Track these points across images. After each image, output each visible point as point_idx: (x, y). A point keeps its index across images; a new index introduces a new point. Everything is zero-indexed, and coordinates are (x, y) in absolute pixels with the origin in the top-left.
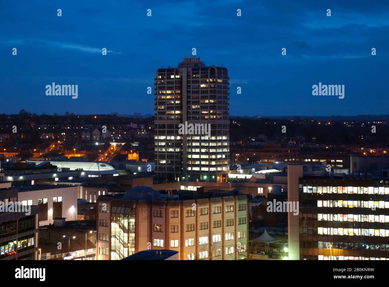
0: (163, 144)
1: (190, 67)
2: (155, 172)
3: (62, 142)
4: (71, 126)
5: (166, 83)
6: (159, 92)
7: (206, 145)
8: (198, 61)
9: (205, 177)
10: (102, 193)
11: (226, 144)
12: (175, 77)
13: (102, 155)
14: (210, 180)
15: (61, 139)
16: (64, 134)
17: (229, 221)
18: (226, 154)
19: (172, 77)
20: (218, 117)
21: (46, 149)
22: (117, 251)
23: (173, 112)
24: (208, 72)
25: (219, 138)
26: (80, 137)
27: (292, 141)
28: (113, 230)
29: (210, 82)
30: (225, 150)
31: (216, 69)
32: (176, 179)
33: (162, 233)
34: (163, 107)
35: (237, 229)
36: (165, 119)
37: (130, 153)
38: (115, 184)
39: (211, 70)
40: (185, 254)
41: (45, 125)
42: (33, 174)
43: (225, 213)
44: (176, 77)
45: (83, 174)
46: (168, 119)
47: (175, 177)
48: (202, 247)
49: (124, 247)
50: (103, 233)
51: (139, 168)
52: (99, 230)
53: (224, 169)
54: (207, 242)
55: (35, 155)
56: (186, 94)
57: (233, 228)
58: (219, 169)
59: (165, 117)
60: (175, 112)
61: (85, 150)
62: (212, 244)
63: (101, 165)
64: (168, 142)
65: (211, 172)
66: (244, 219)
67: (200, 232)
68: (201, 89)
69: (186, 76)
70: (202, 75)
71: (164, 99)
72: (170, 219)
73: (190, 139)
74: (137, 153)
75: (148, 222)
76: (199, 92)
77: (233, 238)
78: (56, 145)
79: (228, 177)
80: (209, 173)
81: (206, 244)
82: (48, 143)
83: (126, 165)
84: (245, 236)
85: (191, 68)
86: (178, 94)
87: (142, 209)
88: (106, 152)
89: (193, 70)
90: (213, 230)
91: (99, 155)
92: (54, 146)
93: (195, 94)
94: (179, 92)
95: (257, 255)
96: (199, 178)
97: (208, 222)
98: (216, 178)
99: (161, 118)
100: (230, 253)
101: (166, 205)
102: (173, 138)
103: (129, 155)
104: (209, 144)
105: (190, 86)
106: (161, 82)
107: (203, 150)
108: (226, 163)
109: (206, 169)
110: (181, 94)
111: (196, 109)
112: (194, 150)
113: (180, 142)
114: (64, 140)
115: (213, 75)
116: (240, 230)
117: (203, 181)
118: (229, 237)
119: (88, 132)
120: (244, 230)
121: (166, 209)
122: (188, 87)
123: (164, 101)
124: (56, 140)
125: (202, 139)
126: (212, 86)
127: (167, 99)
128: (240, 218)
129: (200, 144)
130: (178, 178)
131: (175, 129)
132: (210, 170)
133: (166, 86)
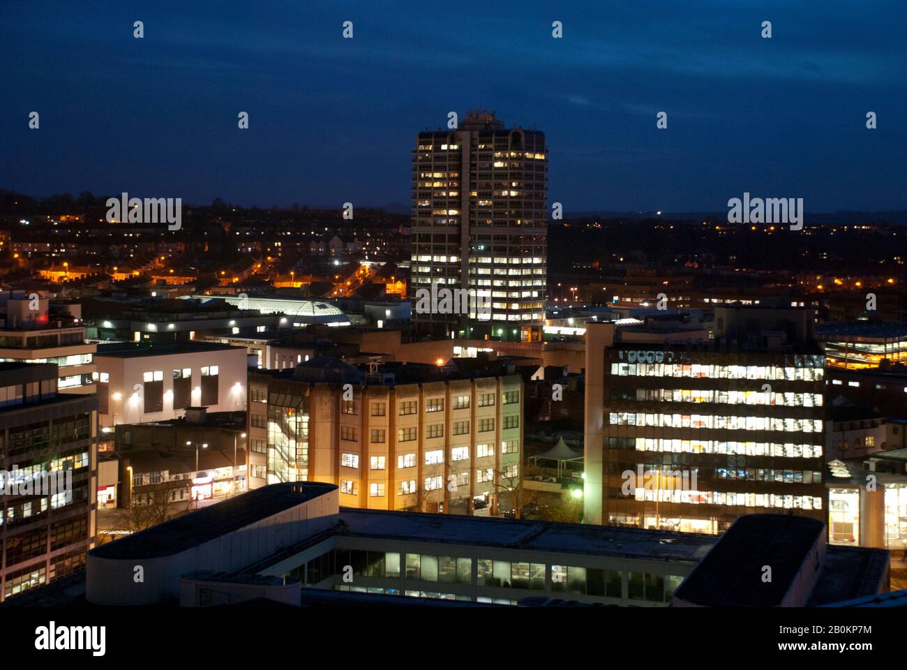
0: (427, 270)
1: (476, 130)
2: (411, 320)
3: (275, 259)
4: (293, 230)
5: (433, 159)
6: (420, 176)
7: (502, 273)
8: (491, 119)
9: (500, 332)
10: (303, 358)
11: (540, 272)
12: (448, 147)
13: (341, 284)
14: (509, 337)
15: (274, 253)
16: (279, 244)
17: (485, 423)
18: (539, 290)
19: (444, 147)
20: (526, 222)
21: (244, 272)
22: (277, 473)
23: (445, 212)
24: (507, 140)
25: (527, 261)
26: (308, 250)
27: (691, 262)
28: (271, 435)
29: (512, 158)
30: (538, 283)
31: (522, 134)
32: (448, 335)
33: (355, 443)
34: (427, 203)
35: (501, 436)
36: (430, 225)
37: (391, 282)
38: (329, 343)
39: (513, 135)
40: (396, 481)
41: (247, 229)
42: (193, 320)
43: (477, 407)
44: (452, 147)
45: (284, 321)
46: (436, 224)
47: (447, 330)
48: (431, 469)
49: (289, 466)
50: (257, 438)
51: (388, 313)
52: (251, 433)
53: (535, 316)
54: (441, 460)
55: (224, 282)
56: (468, 179)
57: (492, 435)
58: (526, 317)
59: (431, 221)
60: (448, 212)
61: (311, 276)
62: (451, 464)
63: (318, 306)
64: (435, 266)
65: (511, 322)
66: (515, 419)
67: (427, 443)
68: (495, 171)
69: (469, 147)
70: (497, 144)
71: (430, 188)
72: (370, 419)
73: (474, 261)
74: (403, 283)
75: (332, 422)
76: (491, 175)
77: (492, 453)
78: (263, 264)
79: (543, 332)
80: (508, 325)
81: (438, 464)
82: (249, 260)
83: (366, 306)
84: (515, 449)
85: (477, 132)
86: (454, 179)
87: (321, 399)
88: (349, 279)
89: (481, 135)
90: (453, 439)
91: (335, 284)
92: (259, 266)
93: (483, 179)
94: (456, 175)
95: (544, 483)
96: (489, 334)
97: (416, 428)
98: (519, 334)
99: (423, 222)
100: (485, 479)
101: (364, 394)
102: (443, 259)
103: (388, 286)
104: (508, 272)
105: (475, 165)
106: (424, 157)
107: (498, 283)
108: (539, 306)
109: (502, 317)
110: (459, 179)
111: (486, 207)
112: (480, 283)
113: (456, 266)
114: (280, 254)
115: (516, 146)
116: (504, 440)
117: (497, 339)
118: (483, 451)
119: (321, 242)
120: (514, 439)
121: (363, 400)
122: (473, 166)
123: (430, 191)
124: (266, 254)
125: (495, 262)
126: (516, 165)
127: (435, 188)
128: (507, 418)
129: (492, 271)
130: (453, 333)
131: (449, 242)
132: (509, 319)
133: (433, 163)
